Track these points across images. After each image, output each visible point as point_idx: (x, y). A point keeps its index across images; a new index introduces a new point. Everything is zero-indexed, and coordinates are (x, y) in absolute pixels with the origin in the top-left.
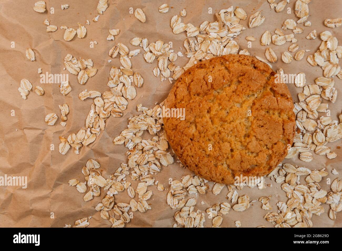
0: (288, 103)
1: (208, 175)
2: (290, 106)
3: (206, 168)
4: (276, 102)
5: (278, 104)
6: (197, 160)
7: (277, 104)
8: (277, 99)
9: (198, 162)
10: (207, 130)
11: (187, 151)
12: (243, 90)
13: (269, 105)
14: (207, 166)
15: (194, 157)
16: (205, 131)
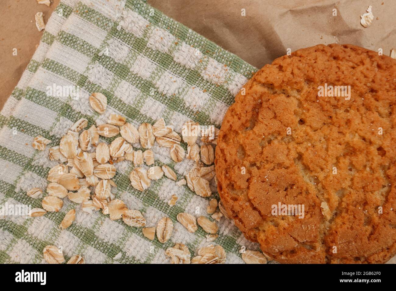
0: (279, 250)
1: (310, 60)
2: (273, 247)
3: (322, 67)
4: (296, 236)
5: (291, 236)
6: (343, 68)
7: (294, 236)
8: (298, 241)
9: (341, 67)
10: (363, 122)
11: (368, 69)
12: (354, 217)
13: (303, 226)
14: (323, 71)
15: (352, 69)
16: (364, 119)
